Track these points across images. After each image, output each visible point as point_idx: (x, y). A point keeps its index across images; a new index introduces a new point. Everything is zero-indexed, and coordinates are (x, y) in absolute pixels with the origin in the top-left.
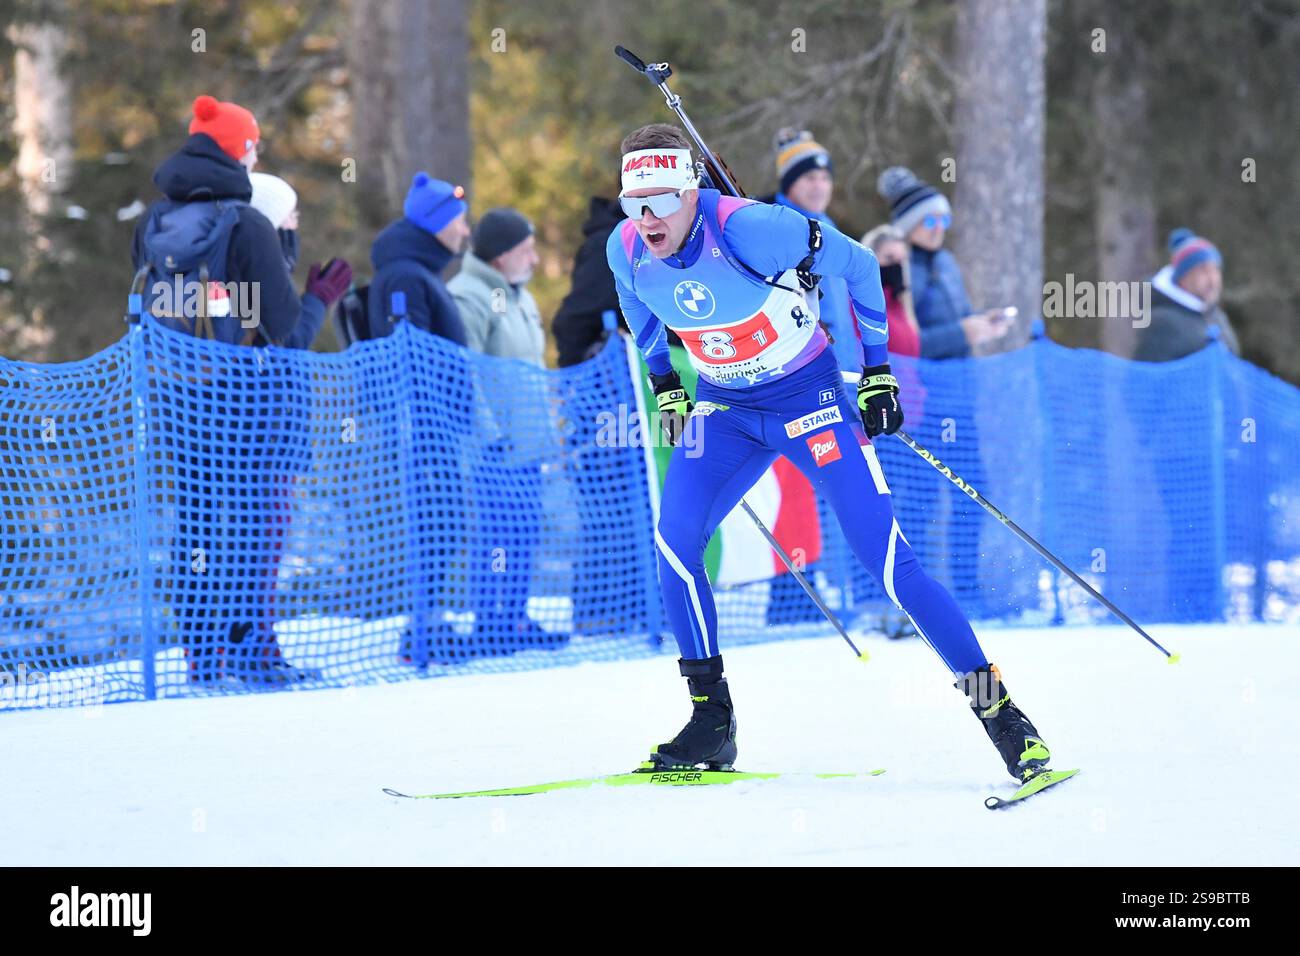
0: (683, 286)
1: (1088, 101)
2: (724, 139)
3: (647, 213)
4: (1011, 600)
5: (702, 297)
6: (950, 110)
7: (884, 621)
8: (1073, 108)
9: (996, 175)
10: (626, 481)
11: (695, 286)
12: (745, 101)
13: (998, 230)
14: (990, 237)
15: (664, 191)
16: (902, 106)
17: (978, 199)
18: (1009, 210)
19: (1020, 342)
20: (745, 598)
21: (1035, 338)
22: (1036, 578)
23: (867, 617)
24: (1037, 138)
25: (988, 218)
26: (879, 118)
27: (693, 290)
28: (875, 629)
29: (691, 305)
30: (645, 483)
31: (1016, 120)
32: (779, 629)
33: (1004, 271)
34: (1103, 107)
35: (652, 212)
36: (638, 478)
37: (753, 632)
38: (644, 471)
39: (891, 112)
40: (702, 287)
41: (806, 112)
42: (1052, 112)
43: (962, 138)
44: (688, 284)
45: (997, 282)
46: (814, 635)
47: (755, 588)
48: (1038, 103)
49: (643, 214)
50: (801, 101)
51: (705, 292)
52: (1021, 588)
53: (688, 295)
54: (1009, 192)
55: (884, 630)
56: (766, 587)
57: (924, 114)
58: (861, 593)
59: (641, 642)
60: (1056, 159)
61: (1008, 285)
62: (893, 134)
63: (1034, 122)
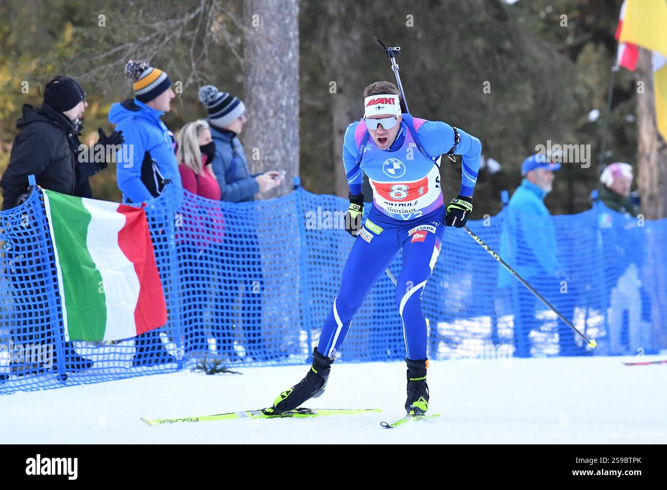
0: (390, 161)
1: (326, 41)
2: (103, 67)
3: (380, 127)
4: (283, 348)
5: (399, 167)
6: (241, 48)
7: (204, 363)
8: (316, 47)
9: (271, 88)
10: (44, 279)
11: (396, 162)
12: (114, 44)
13: (272, 122)
14: (267, 125)
15: (390, 116)
16: (212, 45)
17: (260, 101)
18: (278, 110)
19: (286, 190)
20: (118, 350)
21: (296, 187)
22: (298, 334)
23: (194, 360)
24: (295, 65)
25: (265, 113)
26: (197, 53)
27: (394, 164)
28: (199, 368)
29: (392, 171)
30: (55, 280)
31: (282, 55)
32: (139, 369)
33: (276, 147)
34: (335, 45)
35: (382, 126)
36: (51, 277)
37: (123, 370)
38: (54, 273)
39: (205, 50)
40: (400, 162)
41: (153, 50)
42: (302, 50)
43: (249, 66)
44: (393, 160)
45: (272, 153)
46: (161, 372)
47: (125, 343)
48: (295, 44)
49: (377, 127)
50: (150, 42)
51: (401, 165)
52: (288, 341)
53: (391, 166)
54: (278, 98)
55: (204, 368)
56: (132, 343)
57: (225, 51)
58: (189, 345)
59: (53, 378)
60: (306, 78)
61: (278, 155)
62: (207, 63)
63: (293, 55)
